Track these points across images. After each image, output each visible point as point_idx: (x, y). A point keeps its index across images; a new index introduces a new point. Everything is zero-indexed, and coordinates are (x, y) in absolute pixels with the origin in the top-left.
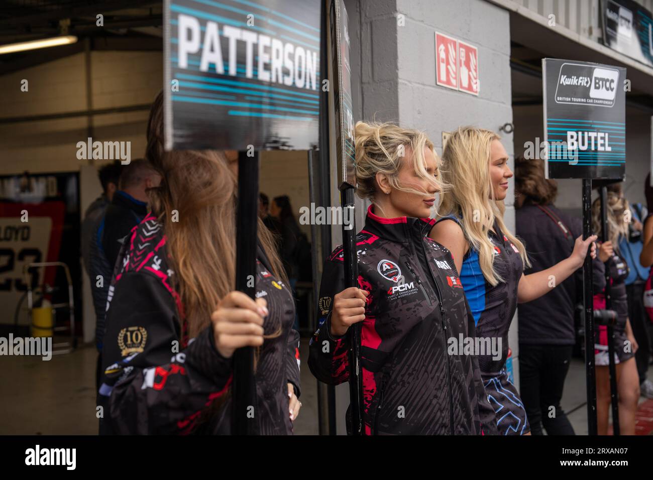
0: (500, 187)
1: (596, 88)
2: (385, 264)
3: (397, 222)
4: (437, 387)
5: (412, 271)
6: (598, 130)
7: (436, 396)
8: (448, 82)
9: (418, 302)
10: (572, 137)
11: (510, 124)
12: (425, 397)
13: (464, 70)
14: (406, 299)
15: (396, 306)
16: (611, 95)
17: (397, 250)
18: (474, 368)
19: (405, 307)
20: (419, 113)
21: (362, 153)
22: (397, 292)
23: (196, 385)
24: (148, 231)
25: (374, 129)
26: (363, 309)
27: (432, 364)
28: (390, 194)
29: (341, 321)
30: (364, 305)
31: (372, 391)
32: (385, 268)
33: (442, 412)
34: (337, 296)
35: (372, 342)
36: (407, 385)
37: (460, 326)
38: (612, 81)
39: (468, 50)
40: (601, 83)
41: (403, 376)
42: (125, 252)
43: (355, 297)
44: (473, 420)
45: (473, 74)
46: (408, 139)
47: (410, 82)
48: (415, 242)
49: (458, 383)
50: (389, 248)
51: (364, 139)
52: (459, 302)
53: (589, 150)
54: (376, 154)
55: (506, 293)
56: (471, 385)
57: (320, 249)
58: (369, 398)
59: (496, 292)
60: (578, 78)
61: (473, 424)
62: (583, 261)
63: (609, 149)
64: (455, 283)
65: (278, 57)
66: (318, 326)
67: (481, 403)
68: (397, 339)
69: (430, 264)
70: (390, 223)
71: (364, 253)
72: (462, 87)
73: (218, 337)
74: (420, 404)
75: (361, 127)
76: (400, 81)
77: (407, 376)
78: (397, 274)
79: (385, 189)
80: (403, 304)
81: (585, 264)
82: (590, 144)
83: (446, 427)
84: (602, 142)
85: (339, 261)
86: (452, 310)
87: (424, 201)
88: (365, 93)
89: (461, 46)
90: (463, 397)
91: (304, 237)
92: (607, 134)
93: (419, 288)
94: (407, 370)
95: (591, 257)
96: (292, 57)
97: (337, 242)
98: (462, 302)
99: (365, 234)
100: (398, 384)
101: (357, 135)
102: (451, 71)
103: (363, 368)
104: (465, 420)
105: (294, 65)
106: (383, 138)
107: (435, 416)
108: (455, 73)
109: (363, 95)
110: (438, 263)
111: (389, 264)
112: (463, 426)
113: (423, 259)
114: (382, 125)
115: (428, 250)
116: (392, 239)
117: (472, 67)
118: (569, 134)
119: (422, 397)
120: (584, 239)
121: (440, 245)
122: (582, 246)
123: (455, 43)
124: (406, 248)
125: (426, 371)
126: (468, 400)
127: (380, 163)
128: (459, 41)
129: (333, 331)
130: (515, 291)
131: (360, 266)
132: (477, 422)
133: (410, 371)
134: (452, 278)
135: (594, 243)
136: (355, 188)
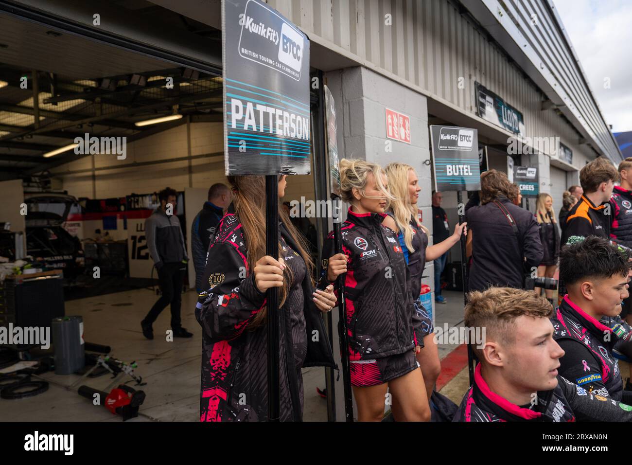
0: (414, 197)
1: (461, 140)
2: (358, 240)
3: (365, 216)
4: (389, 308)
5: (374, 243)
6: (464, 164)
7: (388, 313)
8: (394, 136)
9: (377, 261)
10: (449, 168)
11: (429, 160)
12: (382, 314)
13: (402, 129)
14: (371, 259)
15: (365, 263)
16: (470, 144)
17: (365, 232)
18: (409, 297)
19: (370, 264)
20: (377, 154)
21: (345, 176)
22: (366, 255)
23: (244, 305)
24: (230, 221)
25: (350, 163)
26: (346, 266)
27: (386, 295)
28: (360, 200)
29: (333, 273)
30: (346, 263)
31: (352, 312)
32: (359, 241)
33: (391, 322)
34: (330, 259)
35: (352, 284)
36: (371, 308)
37: (402, 274)
38: (470, 137)
39: (404, 118)
40: (463, 138)
41: (369, 302)
42: (216, 233)
43: (341, 259)
44: (409, 326)
45: (407, 131)
46: (370, 168)
47: (372, 136)
48: (376, 227)
49: (400, 306)
50: (360, 231)
51: (346, 168)
52: (400, 261)
53: (459, 175)
54: (352, 177)
55: (419, 255)
56: (408, 307)
57: (321, 233)
58: (351, 315)
59: (414, 255)
60: (450, 135)
61: (409, 328)
62: (460, 237)
63: (471, 174)
64: (398, 250)
65: (287, 122)
66: (321, 276)
67: (413, 317)
68: (365, 282)
69: (384, 240)
70: (360, 216)
71: (347, 234)
72: (401, 139)
73: (257, 281)
74: (380, 318)
75: (344, 162)
76: (366, 136)
77: (371, 302)
78: (365, 245)
79: (358, 197)
80: (369, 262)
81: (461, 239)
82: (460, 172)
83: (394, 330)
84: (467, 170)
85: (332, 239)
86: (397, 265)
87: (380, 203)
88: (346, 143)
89: (400, 116)
90: (403, 314)
91: (313, 227)
92: (469, 166)
93: (378, 253)
94: (372, 299)
95: (464, 235)
96: (294, 121)
97: (331, 228)
98: (402, 261)
99: (347, 223)
100: (367, 307)
101: (341, 166)
102: (395, 131)
103: (346, 299)
104: (404, 326)
105: (296, 126)
106: (356, 168)
107: (388, 324)
108: (397, 131)
109: (345, 143)
110: (389, 239)
111: (361, 240)
112: (403, 329)
113: (380, 237)
114: (356, 161)
115: (383, 231)
116: (363, 226)
117: (407, 128)
118: (448, 167)
119: (380, 314)
120: (460, 225)
121: (390, 229)
122: (459, 229)
123: (397, 114)
124: (371, 231)
125: (382, 300)
126: (406, 315)
127: (355, 182)
128: (399, 113)
129: (328, 279)
130: (424, 254)
131: (344, 241)
132: (411, 328)
133: (373, 300)
134: (397, 247)
135: (465, 227)
136: (340, 197)
